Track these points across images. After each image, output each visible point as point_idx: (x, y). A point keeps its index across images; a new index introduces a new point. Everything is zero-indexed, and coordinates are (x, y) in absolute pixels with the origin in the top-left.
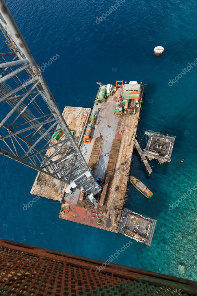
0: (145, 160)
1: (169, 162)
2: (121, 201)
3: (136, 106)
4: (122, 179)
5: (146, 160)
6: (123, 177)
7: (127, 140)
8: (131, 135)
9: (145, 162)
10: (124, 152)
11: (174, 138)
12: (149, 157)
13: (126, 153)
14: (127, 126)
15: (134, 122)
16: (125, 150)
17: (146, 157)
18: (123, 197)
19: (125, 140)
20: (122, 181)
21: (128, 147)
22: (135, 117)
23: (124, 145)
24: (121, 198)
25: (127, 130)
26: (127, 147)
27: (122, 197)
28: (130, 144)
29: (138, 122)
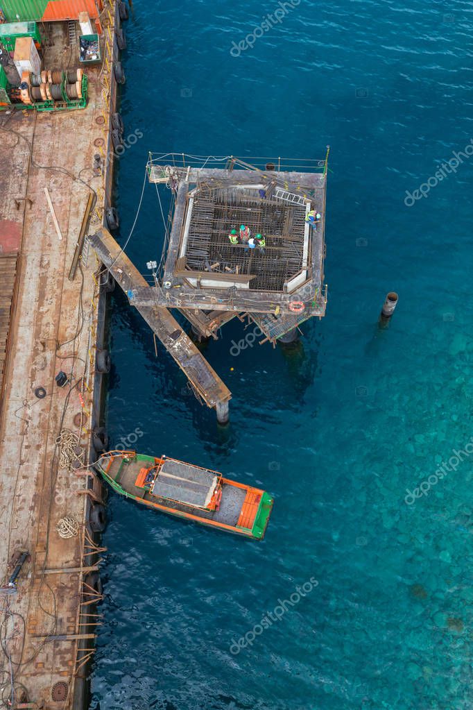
0: (176, 335)
1: (319, 313)
2: (56, 645)
3: (83, 54)
4: (53, 489)
5: (184, 337)
6: (54, 473)
7: (55, 247)
8: (77, 213)
9: (180, 347)
10: (48, 318)
11: (322, 177)
12: (194, 306)
13: (57, 325)
14: (51, 171)
15: (84, 145)
16: (49, 306)
17: (176, 313)
18: (73, 610)
19: (46, 245)
20: (52, 501)
21: (68, 285)
22: (86, 118)
23: (43, 279)
24: (58, 622)
25: (50, 191)
26: (60, 284)
27: (64, 614)
28: (77, 263)
29: (107, 139)
